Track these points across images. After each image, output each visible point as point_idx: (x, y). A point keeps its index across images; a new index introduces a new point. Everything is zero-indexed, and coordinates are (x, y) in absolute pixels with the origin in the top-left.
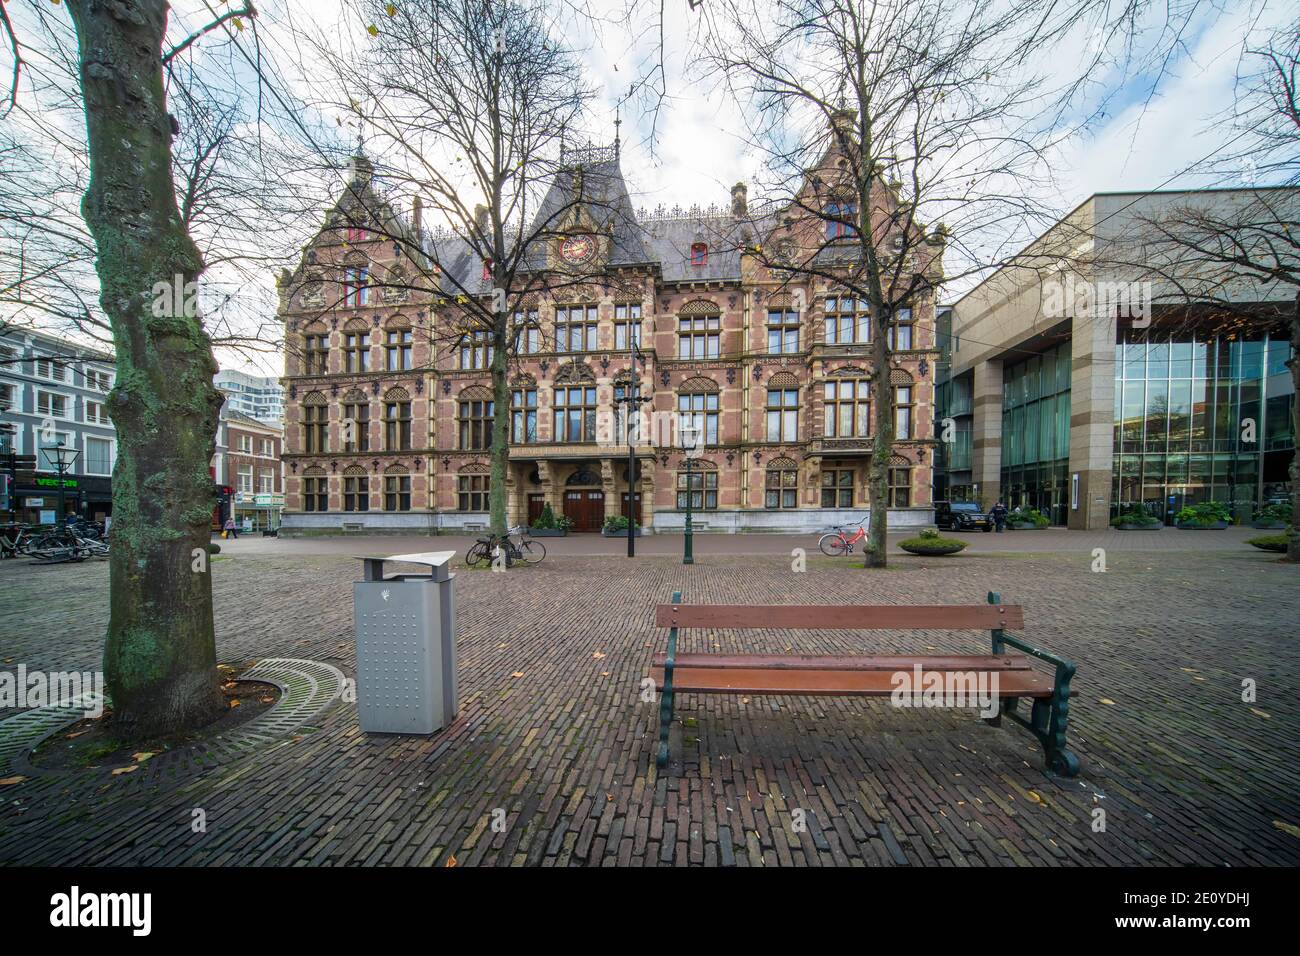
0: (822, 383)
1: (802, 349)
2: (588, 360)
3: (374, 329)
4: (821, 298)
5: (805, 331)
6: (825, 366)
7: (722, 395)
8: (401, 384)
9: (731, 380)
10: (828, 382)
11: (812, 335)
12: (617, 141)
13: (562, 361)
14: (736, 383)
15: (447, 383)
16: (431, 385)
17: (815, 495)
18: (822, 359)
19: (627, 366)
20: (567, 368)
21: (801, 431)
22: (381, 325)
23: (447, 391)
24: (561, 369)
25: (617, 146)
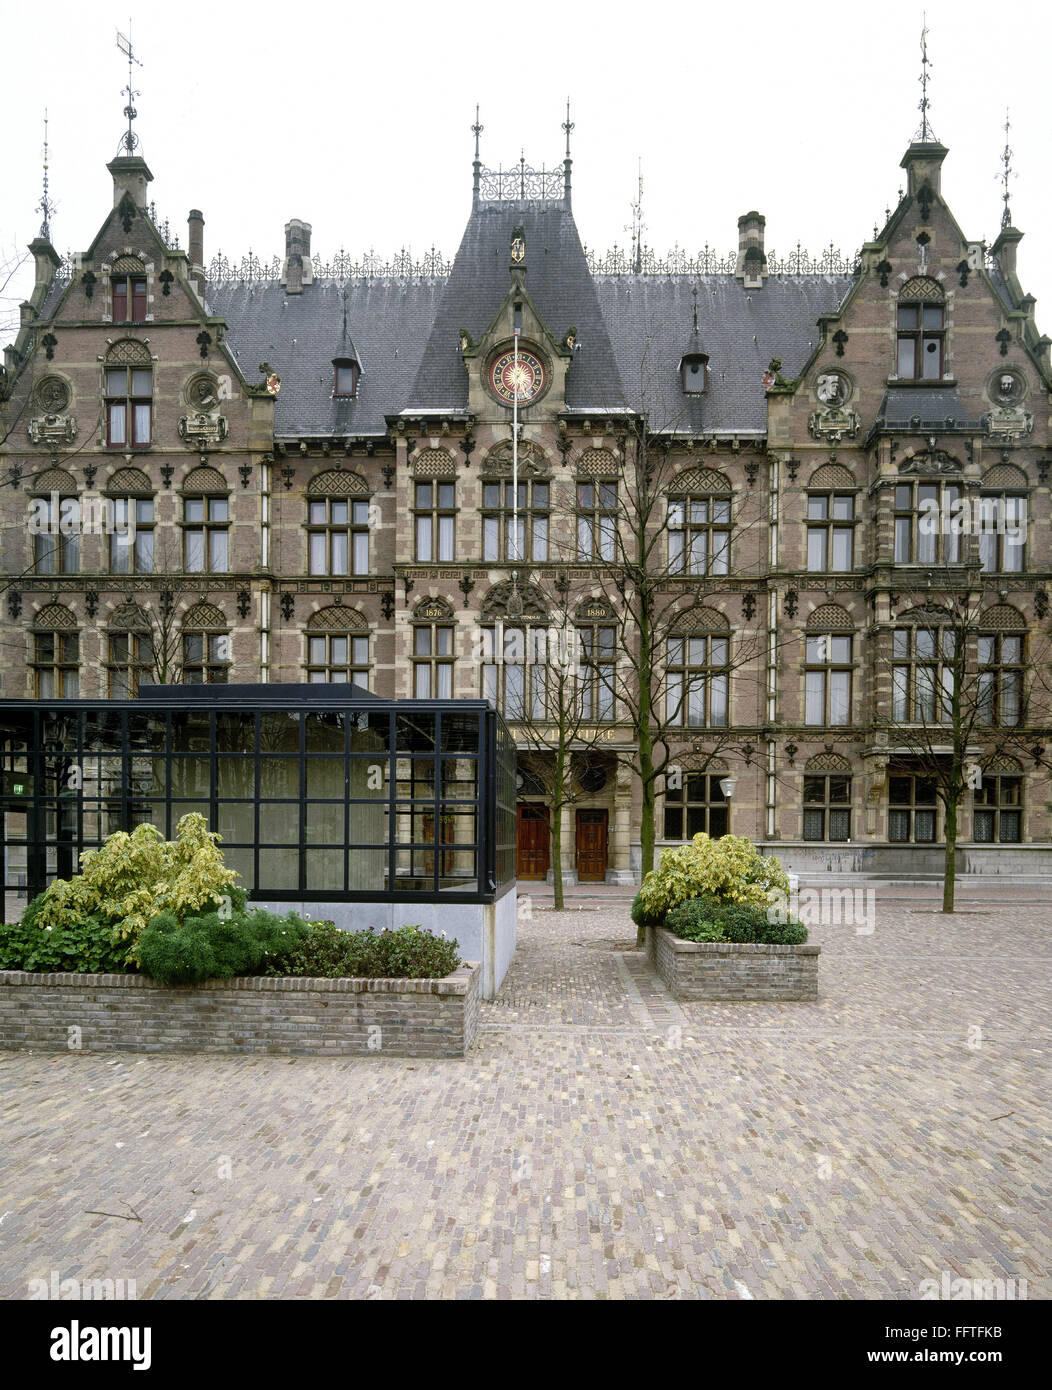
0: (889, 630)
1: (859, 565)
2: (535, 578)
3: (162, 493)
4: (889, 484)
5: (865, 534)
6: (894, 602)
7: (735, 638)
8: (211, 598)
9: (749, 614)
10: (898, 628)
11: (875, 544)
12: (568, 163)
13: (495, 577)
14: (755, 620)
15: (288, 599)
16: (263, 604)
17: (878, 820)
18: (890, 591)
19: (596, 593)
20: (503, 590)
21: (857, 707)
22: (176, 486)
23: (288, 614)
24: (493, 591)
25: (568, 173)
